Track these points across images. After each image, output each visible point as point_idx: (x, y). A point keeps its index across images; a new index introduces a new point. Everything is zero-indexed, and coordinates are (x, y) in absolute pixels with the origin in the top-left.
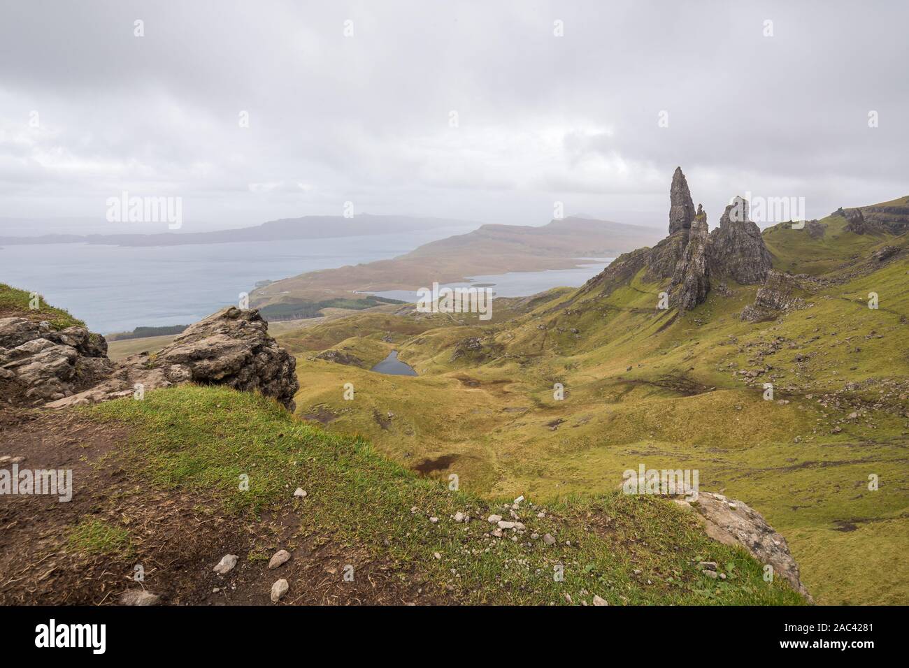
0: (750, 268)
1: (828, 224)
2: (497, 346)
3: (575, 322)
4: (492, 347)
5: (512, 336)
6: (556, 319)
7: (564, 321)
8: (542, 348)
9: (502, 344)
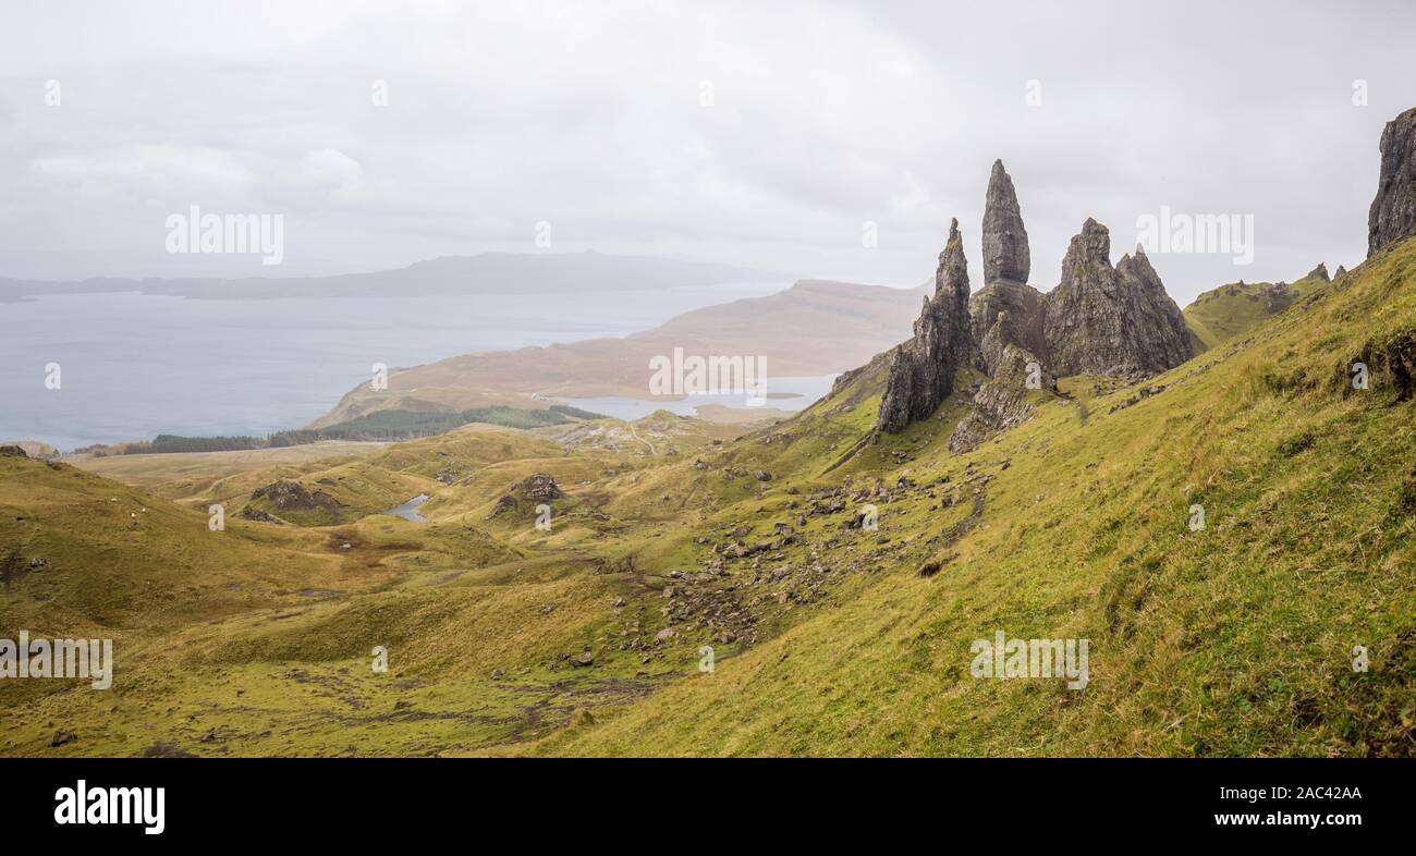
0: (1100, 358)
1: (1301, 291)
2: (598, 498)
3: (773, 458)
4: (586, 499)
5: (636, 480)
6: (738, 451)
7: (752, 455)
8: (683, 505)
9: (610, 494)
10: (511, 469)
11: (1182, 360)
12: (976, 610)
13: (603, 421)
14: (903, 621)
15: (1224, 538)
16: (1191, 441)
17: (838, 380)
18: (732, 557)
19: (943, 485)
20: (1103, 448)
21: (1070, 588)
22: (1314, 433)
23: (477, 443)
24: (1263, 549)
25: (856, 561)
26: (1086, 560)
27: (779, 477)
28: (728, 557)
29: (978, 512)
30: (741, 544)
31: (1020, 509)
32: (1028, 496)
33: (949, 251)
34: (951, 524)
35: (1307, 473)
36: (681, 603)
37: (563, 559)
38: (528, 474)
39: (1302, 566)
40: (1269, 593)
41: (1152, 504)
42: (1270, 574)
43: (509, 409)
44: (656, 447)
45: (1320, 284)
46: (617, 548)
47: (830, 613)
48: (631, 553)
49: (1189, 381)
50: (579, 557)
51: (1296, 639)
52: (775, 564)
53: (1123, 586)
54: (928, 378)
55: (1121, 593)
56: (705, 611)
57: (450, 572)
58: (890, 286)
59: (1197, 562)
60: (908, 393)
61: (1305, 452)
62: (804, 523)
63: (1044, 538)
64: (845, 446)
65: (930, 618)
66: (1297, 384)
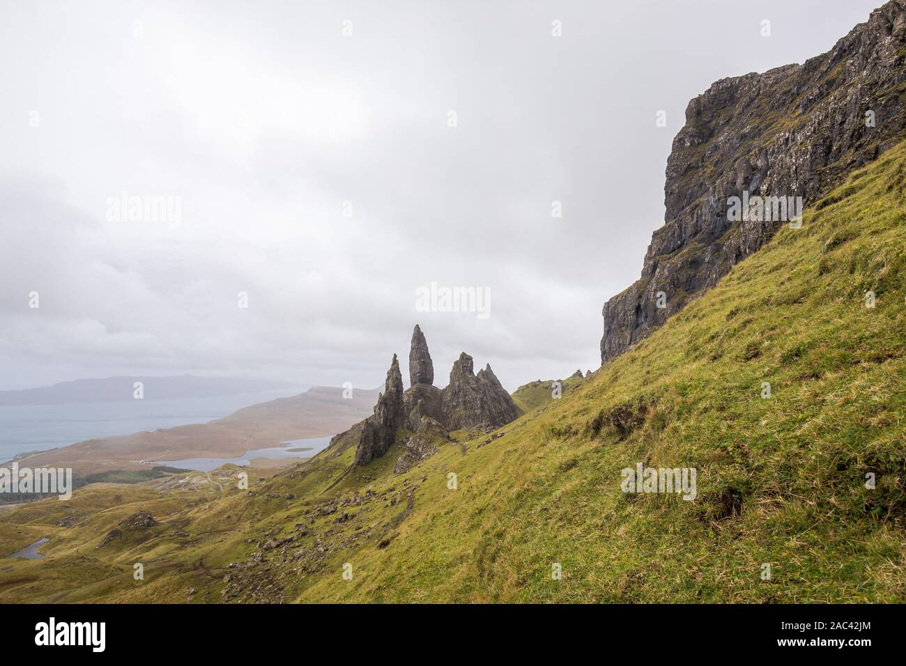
0: (470, 420)
1: (570, 383)
2: (182, 522)
3: (295, 485)
4: (173, 524)
5: (209, 508)
6: (274, 483)
7: (282, 485)
8: (239, 520)
9: (191, 519)
10: (119, 511)
11: (512, 419)
12: (409, 568)
13: (188, 474)
14: (369, 579)
15: (535, 517)
16: (516, 464)
17: (333, 439)
18: (269, 549)
19: (392, 493)
20: (474, 467)
21: (458, 551)
22: (577, 459)
23: (95, 496)
24: (556, 523)
25: (343, 542)
26: (467, 532)
27: (298, 497)
28: (266, 549)
29: (410, 507)
30: (275, 540)
31: (433, 503)
32: (437, 495)
33: (392, 370)
34: (396, 515)
35: (573, 481)
36: (235, 585)
37: (153, 567)
38: (132, 513)
39: (576, 533)
40: (559, 549)
41: (499, 498)
42: (560, 538)
43: (122, 472)
44: (223, 486)
45: (578, 380)
46: (193, 554)
47: (327, 578)
48: (203, 556)
49: (516, 430)
50: (164, 565)
51: (575, 577)
52: (295, 550)
53: (485, 548)
54: (382, 435)
55: (484, 553)
56: (251, 588)
57: (60, 593)
58: (361, 388)
59: (523, 532)
60: (371, 444)
61: (574, 469)
62: (313, 522)
63: (445, 520)
64: (336, 475)
65: (383, 576)
66: (567, 433)
